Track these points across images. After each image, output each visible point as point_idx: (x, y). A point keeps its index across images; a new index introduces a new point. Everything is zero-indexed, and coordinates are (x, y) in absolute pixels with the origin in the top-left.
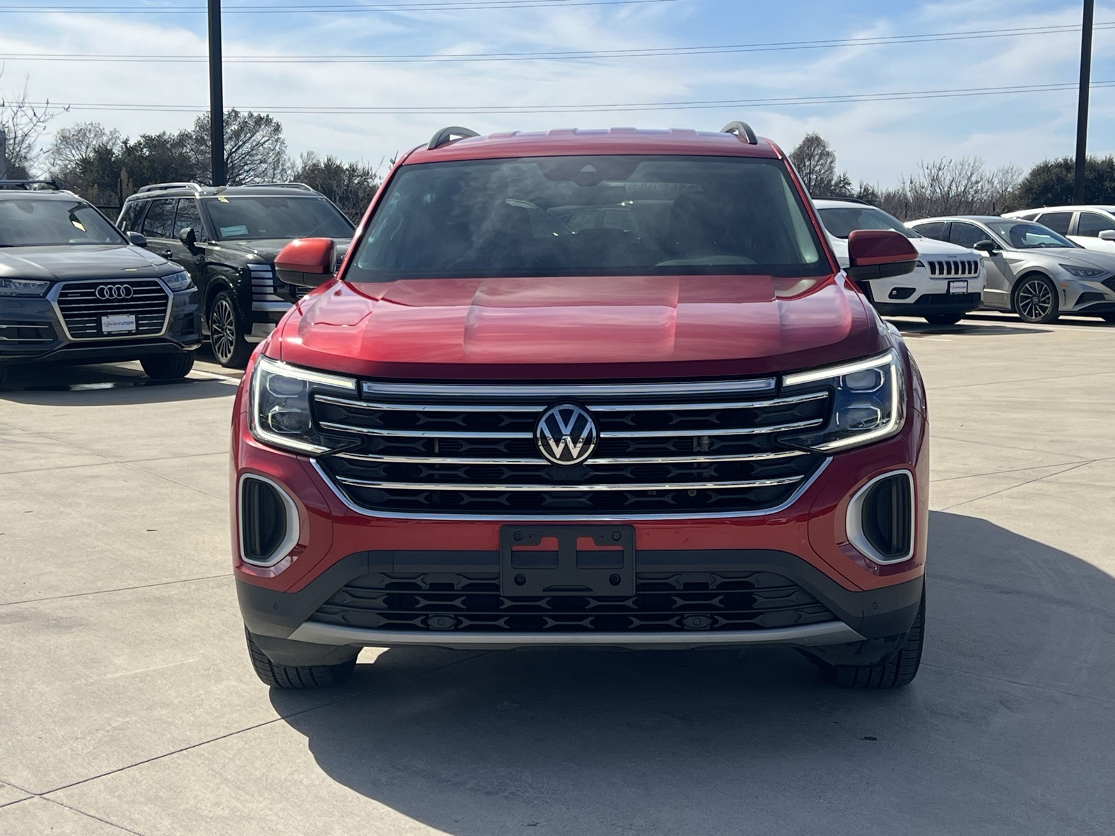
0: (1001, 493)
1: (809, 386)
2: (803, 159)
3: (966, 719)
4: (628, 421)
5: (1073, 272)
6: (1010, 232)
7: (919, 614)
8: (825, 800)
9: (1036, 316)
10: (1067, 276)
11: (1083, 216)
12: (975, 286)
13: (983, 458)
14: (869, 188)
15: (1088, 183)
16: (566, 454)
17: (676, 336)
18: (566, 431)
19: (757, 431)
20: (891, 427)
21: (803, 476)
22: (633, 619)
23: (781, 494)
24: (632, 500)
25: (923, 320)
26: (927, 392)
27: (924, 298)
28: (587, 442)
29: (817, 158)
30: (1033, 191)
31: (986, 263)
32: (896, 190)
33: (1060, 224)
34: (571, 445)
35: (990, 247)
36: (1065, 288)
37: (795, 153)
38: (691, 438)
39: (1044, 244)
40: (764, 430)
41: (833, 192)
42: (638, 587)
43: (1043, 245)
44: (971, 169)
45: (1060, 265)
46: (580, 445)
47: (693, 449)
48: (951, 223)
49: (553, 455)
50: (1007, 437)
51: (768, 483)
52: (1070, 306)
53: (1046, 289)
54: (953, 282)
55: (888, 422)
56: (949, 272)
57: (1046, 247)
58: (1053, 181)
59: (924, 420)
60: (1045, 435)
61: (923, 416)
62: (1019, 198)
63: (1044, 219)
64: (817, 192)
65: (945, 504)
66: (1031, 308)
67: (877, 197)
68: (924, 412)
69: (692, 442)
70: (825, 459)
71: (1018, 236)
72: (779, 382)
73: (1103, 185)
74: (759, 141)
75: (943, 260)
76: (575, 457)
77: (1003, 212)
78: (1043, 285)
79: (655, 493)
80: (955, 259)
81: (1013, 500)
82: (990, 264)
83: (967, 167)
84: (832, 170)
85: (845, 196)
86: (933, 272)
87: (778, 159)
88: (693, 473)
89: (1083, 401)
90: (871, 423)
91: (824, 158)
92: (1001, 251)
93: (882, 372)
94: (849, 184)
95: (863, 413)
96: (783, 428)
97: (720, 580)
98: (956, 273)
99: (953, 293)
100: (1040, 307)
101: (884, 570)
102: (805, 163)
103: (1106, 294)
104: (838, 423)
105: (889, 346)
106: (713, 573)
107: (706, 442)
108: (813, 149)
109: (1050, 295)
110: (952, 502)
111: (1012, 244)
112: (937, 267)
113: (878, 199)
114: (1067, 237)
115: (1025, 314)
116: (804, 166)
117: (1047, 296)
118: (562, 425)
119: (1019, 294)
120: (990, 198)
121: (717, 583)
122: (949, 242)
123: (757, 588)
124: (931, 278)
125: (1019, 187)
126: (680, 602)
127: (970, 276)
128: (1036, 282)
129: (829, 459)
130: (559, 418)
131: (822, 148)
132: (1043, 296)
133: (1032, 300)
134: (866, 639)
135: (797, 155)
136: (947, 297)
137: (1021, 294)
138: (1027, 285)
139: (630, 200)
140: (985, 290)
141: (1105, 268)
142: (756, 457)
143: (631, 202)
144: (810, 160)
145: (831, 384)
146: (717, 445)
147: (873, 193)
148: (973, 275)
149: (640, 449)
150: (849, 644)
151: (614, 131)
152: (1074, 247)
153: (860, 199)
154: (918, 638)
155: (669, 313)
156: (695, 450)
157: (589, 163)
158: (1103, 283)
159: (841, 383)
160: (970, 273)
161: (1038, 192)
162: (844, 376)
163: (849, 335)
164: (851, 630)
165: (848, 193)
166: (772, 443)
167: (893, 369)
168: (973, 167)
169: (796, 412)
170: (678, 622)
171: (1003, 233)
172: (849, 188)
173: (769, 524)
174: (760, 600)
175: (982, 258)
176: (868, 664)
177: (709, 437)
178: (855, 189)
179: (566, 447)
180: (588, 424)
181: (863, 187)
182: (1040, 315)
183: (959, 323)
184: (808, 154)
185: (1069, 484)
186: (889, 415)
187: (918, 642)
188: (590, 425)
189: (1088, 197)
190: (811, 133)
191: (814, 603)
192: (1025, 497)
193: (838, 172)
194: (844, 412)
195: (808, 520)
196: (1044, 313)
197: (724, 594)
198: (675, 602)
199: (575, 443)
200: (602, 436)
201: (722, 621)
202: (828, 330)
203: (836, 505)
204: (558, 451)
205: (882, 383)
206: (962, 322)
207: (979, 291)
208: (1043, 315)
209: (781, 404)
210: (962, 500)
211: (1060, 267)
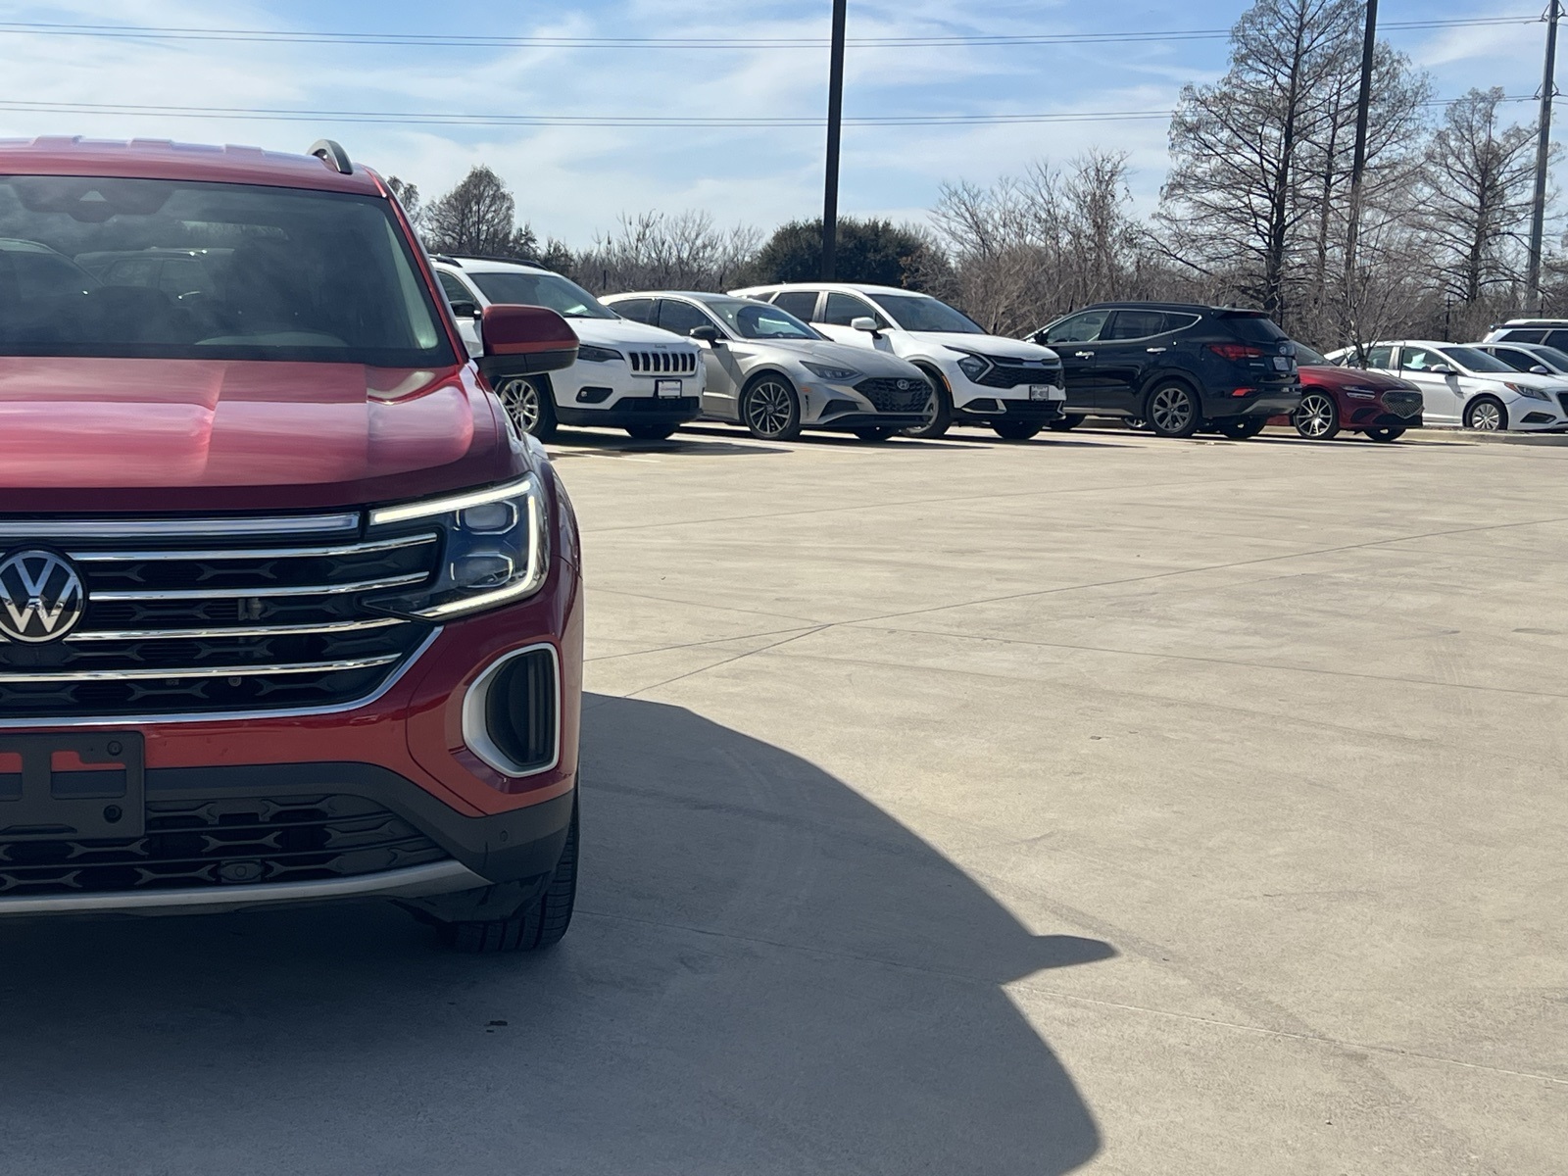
0: (708, 670)
1: (415, 523)
2: (468, 203)
3: (632, 987)
4: (133, 576)
5: (817, 371)
6: (738, 315)
7: (567, 843)
8: (425, 1117)
9: (771, 431)
10: (810, 377)
11: (832, 297)
12: (691, 388)
13: (689, 623)
14: (561, 247)
15: (848, 253)
16: (35, 625)
17: (210, 450)
18: (35, 590)
19: (334, 589)
20: (527, 583)
21: (399, 655)
22: (142, 871)
23: (369, 680)
24: (140, 693)
25: (624, 433)
26: (580, 534)
27: (624, 402)
28: (70, 607)
29: (488, 201)
30: (778, 262)
31: (705, 356)
32: (588, 250)
33: (802, 307)
34: (42, 613)
35: (712, 335)
36: (806, 393)
37: (456, 193)
38: (236, 600)
39: (781, 333)
40: (343, 589)
41: (511, 251)
42: (149, 824)
43: (780, 335)
44: (696, 227)
45: (801, 362)
46: (56, 612)
47: (237, 616)
48: (661, 300)
49: (15, 628)
50: (721, 595)
51: (350, 664)
52: (814, 418)
53: (783, 395)
54: (662, 381)
55: (525, 575)
56: (657, 369)
57: (784, 338)
58: (802, 248)
59: (577, 575)
60: (769, 591)
61: (574, 569)
62: (758, 271)
63: (783, 297)
64: (489, 249)
65: (633, 688)
66: (765, 419)
67: (572, 260)
68: (577, 562)
69: (237, 606)
70: (432, 630)
71: (748, 322)
72: (365, 519)
73: (866, 258)
74: (355, 171)
75: (649, 351)
76: (49, 630)
77: (731, 289)
78: (780, 389)
79: (177, 683)
80: (663, 350)
81: (721, 680)
82: (712, 358)
83: (691, 225)
84: (509, 219)
85: (528, 258)
86: (636, 367)
87: (381, 197)
88: (238, 653)
89: (821, 545)
90: (499, 580)
91: (498, 203)
92: (726, 342)
93: (515, 507)
94: (534, 241)
95: (488, 563)
96: (376, 585)
97: (275, 809)
98: (667, 369)
99: (663, 397)
100: (776, 417)
101: (516, 786)
102: (471, 208)
103: (860, 403)
104: (453, 578)
105: (526, 468)
106: (265, 799)
107: (257, 606)
108: (482, 188)
109: (789, 402)
110: (641, 684)
111: (739, 332)
112: (641, 360)
113: (572, 263)
114: (811, 324)
115: (758, 427)
116: (471, 211)
117: (785, 404)
118: (28, 583)
119: (749, 400)
120: (722, 269)
121: (270, 814)
122: (658, 325)
123: (331, 819)
124: (633, 376)
125: (759, 255)
126: (214, 843)
127: (684, 373)
128: (771, 384)
129: (439, 630)
130: (23, 572)
131: (495, 188)
132: (780, 403)
133: (766, 408)
134: (491, 883)
135: (460, 196)
136: (654, 402)
137: (752, 400)
138: (759, 389)
139: (203, 248)
140: (705, 394)
141: (858, 367)
142: (332, 628)
143: (204, 251)
144: (478, 203)
145: (442, 522)
146: (274, 610)
147: (566, 255)
148: (688, 372)
149: (153, 617)
150: (469, 891)
151: (137, 143)
152: (819, 339)
153: (547, 263)
154: (569, 877)
155: (198, 415)
156: (241, 618)
157: (94, 189)
158: (855, 388)
159: (458, 522)
160: (684, 369)
161: (783, 263)
162: (462, 511)
163: (468, 453)
164: (468, 870)
165: (532, 253)
166: (352, 607)
167: (531, 502)
168: (699, 225)
169: (388, 563)
170: (212, 872)
171: (730, 316)
172: (533, 245)
173: (353, 725)
174: (335, 835)
175: (701, 350)
176: (498, 918)
177: (261, 599)
178: (541, 248)
179: (35, 616)
180: (71, 579)
181: (553, 245)
182: (777, 429)
183: (671, 438)
184: (475, 195)
185: (795, 657)
186: (525, 567)
187: (569, 883)
188: (73, 580)
189: (848, 273)
190: (479, 167)
191: (417, 836)
192: (737, 676)
193: (518, 223)
194: (461, 563)
195: (406, 718)
196: (781, 426)
197: (281, 829)
198: (207, 843)
199: (49, 608)
200: (91, 598)
201: (278, 868)
202: (441, 446)
203: (447, 696)
204: (22, 621)
205: (515, 521)
206: (675, 437)
207: (697, 395)
208: (780, 429)
209: (372, 550)
210: (656, 681)
211: (801, 365)
